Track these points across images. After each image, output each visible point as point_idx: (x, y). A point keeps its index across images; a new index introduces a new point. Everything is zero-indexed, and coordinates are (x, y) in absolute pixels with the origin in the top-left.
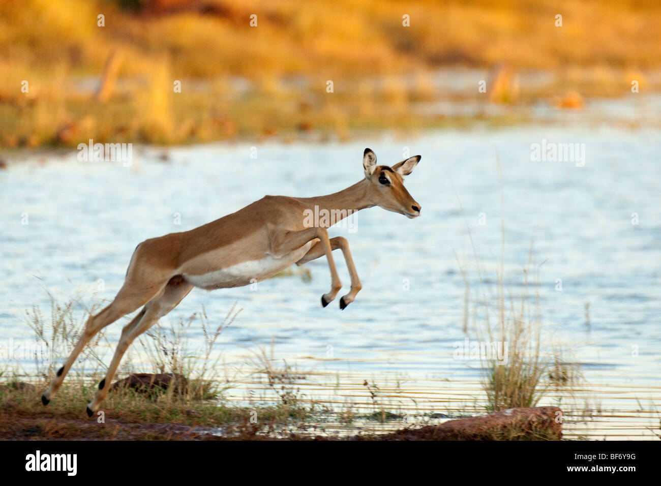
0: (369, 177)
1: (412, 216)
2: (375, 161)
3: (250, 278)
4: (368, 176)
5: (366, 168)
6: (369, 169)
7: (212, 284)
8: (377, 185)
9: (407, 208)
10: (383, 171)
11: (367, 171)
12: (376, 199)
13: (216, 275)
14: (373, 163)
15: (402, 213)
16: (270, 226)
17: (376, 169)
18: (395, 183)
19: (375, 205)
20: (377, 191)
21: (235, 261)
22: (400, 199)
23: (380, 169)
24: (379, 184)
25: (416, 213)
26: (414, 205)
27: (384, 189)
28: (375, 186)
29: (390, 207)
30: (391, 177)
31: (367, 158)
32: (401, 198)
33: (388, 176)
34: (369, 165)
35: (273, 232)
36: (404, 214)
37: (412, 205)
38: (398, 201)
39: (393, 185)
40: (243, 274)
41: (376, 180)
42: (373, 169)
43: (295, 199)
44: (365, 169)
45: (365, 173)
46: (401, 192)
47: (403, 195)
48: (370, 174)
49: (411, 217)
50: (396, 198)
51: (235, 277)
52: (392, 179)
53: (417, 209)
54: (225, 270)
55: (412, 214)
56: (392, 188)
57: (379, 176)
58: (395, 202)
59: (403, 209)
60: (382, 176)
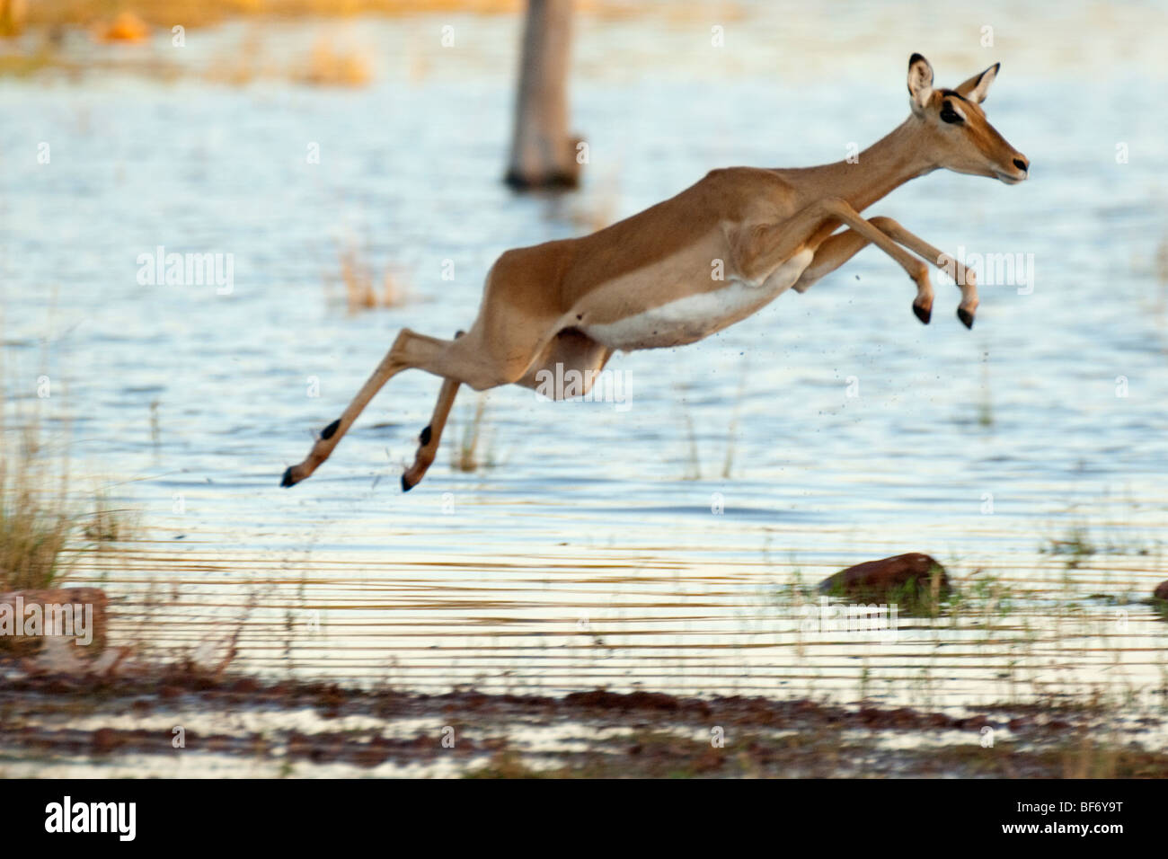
0: (919, 113)
1: (1012, 180)
2: (930, 79)
3: (704, 325)
4: (918, 109)
5: (914, 93)
6: (919, 96)
7: (633, 340)
8: (937, 126)
9: (1003, 165)
10: (948, 98)
11: (915, 99)
12: (938, 153)
13: (636, 323)
14: (926, 83)
15: (993, 175)
16: (728, 226)
17: (934, 96)
18: (973, 120)
19: (936, 167)
20: (940, 139)
21: (672, 295)
22: (985, 148)
23: (941, 95)
24: (941, 124)
25: (1021, 173)
26: (1017, 158)
27: (952, 132)
28: (933, 128)
29: (965, 167)
30: (963, 109)
31: (915, 74)
32: (989, 147)
33: (958, 108)
34: (918, 87)
35: (735, 237)
36: (996, 177)
37: (1013, 157)
38: (983, 152)
39: (970, 124)
40: (690, 318)
41: (934, 117)
42: (926, 96)
43: (772, 172)
44: (911, 93)
45: (912, 104)
46: (986, 135)
47: (992, 143)
48: (921, 106)
49: (1010, 181)
50: (979, 147)
51: (674, 324)
52: (967, 114)
53: (1022, 165)
54: (655, 312)
55: (1015, 176)
56: (969, 129)
57: (940, 109)
58: (977, 155)
59: (995, 167)
60: (946, 106)
